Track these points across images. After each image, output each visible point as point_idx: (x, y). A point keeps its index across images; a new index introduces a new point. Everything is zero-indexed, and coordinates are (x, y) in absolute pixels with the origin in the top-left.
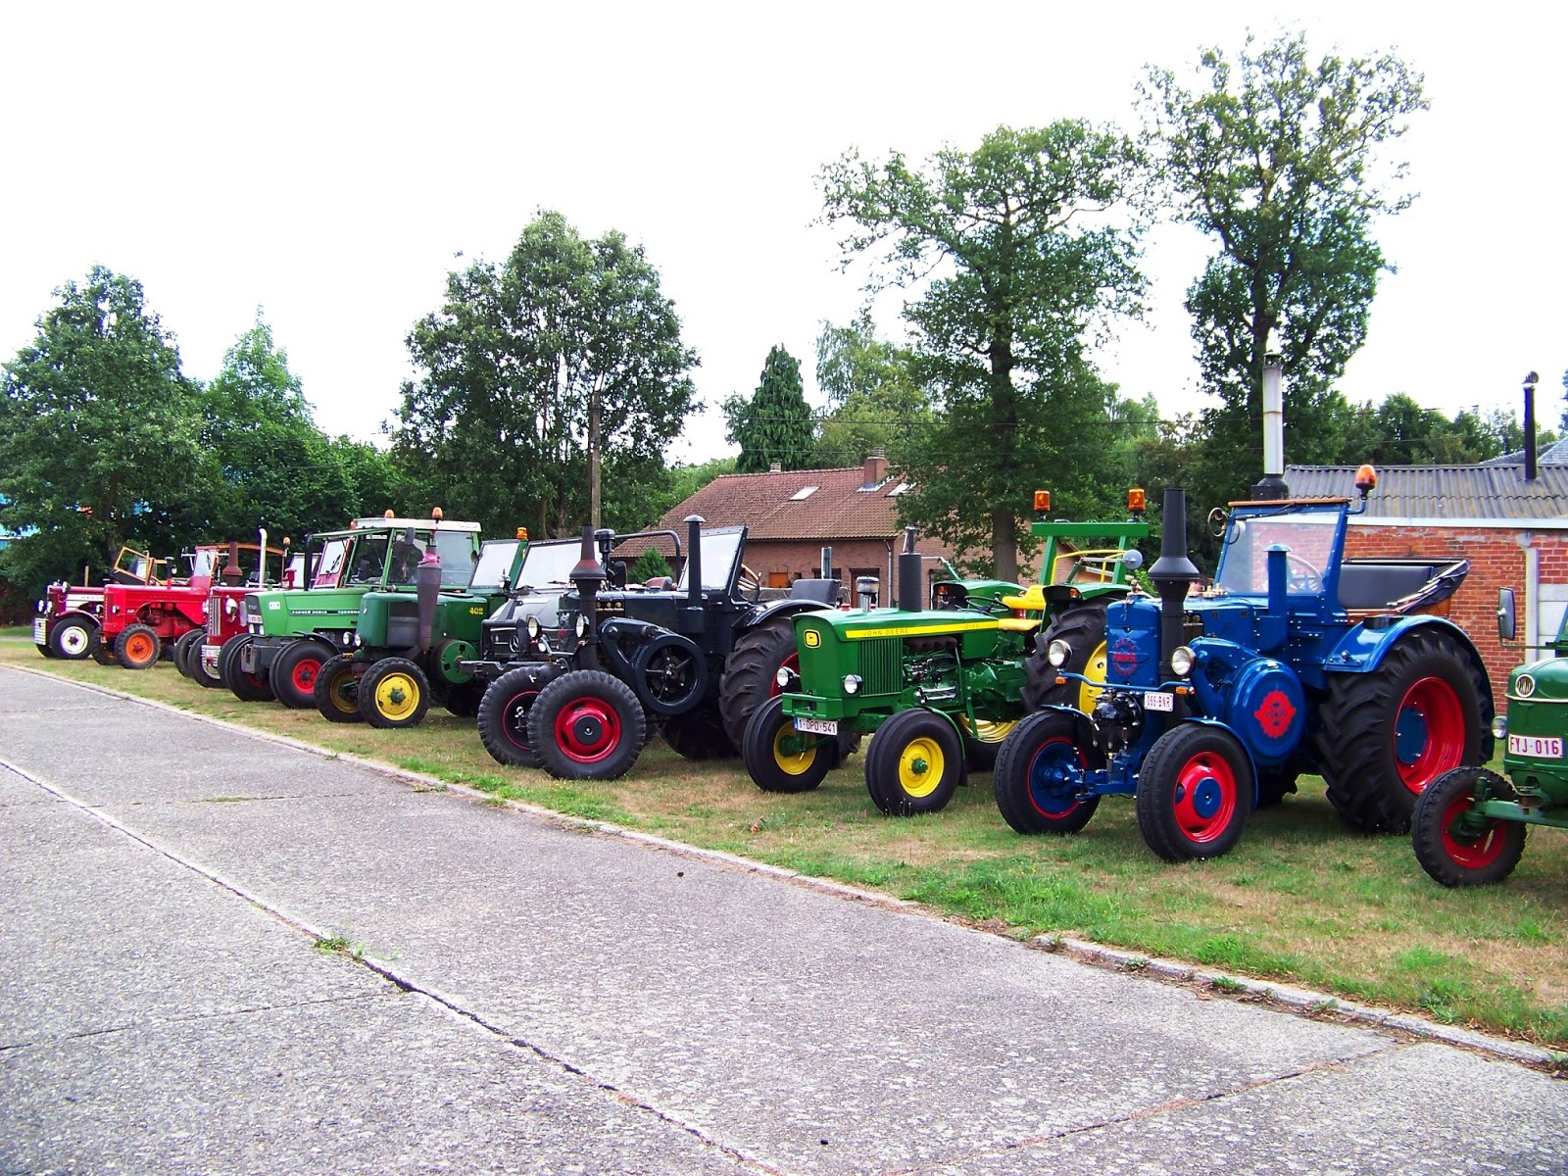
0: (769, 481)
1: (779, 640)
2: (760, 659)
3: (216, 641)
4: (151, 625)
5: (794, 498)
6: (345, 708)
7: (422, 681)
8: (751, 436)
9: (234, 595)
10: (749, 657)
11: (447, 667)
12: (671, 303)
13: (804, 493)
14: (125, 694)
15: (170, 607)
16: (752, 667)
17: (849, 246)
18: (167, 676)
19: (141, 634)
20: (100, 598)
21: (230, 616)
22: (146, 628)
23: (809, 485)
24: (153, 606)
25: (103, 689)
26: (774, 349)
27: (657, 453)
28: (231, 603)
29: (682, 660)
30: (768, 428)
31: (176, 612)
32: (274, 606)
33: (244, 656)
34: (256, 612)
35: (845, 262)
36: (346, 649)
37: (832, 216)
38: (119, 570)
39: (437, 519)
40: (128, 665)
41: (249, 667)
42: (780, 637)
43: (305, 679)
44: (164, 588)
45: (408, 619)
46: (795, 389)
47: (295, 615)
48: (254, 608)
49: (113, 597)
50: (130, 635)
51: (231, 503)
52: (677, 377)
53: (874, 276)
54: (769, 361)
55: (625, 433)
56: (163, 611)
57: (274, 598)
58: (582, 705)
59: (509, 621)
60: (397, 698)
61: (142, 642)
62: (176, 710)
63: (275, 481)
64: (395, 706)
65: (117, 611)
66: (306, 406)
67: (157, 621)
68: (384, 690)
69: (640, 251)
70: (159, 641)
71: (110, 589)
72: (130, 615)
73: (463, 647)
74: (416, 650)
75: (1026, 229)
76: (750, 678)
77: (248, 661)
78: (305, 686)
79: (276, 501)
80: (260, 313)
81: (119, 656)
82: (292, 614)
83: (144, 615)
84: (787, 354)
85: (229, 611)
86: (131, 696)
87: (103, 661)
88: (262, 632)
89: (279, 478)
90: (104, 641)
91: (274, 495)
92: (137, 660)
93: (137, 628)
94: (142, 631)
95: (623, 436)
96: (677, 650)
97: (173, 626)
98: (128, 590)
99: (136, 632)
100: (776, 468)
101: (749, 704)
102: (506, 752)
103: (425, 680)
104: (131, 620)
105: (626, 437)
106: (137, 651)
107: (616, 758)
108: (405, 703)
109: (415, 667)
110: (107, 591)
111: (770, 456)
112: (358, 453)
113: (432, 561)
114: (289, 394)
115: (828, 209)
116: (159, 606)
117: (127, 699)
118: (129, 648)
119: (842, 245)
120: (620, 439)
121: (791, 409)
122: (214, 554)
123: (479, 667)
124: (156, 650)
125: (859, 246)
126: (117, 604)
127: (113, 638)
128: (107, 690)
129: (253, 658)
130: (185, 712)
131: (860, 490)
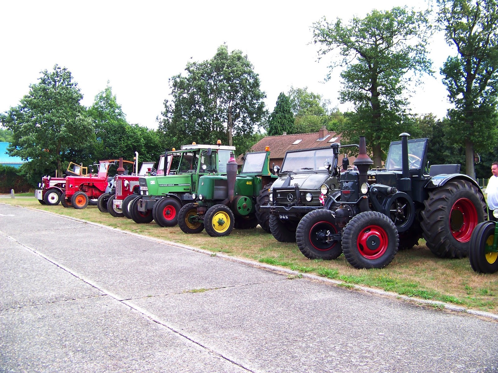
0: (283, 138)
1: (452, 194)
2: (445, 203)
3: (119, 198)
4: (85, 191)
5: (294, 144)
6: (191, 227)
7: (231, 215)
8: (273, 123)
9: (128, 179)
10: (441, 202)
11: (240, 208)
12: (258, 75)
13: (297, 142)
14: (84, 221)
15: (91, 184)
16: (442, 207)
17: (321, 52)
18: (94, 212)
19: (81, 195)
20: (64, 182)
21: (126, 187)
22: (83, 193)
23: (299, 139)
24: (85, 184)
25: (73, 218)
26: (281, 93)
27: (250, 128)
28: (126, 182)
29: (403, 205)
30: (280, 120)
31: (94, 187)
32: (153, 182)
33: (139, 205)
34: (145, 185)
35: (319, 58)
36: (194, 201)
37: (316, 42)
38: (69, 171)
39: (219, 145)
40: (76, 208)
41: (142, 209)
42: (452, 192)
43: (168, 214)
44: (89, 177)
45: (222, 187)
46: (288, 107)
47: (161, 186)
48: (144, 183)
49: (70, 181)
50: (77, 196)
51: (99, 148)
52: (258, 101)
53: (332, 62)
54: (279, 98)
55: (239, 121)
56: (89, 186)
57: (152, 179)
58: (369, 230)
59: (289, 187)
60: (221, 223)
61: (82, 199)
62: (111, 228)
63: (114, 140)
64: (220, 226)
65: (72, 187)
66: (123, 114)
67: (86, 190)
68: (216, 219)
69: (246, 57)
70: (88, 198)
71: (68, 178)
72: (77, 188)
73: (246, 199)
74: (227, 200)
75: (383, 46)
76: (441, 213)
77: (141, 206)
78: (168, 217)
79: (115, 147)
80: (108, 83)
81: (73, 204)
82: (160, 186)
83: (82, 188)
84: (285, 95)
85: (125, 185)
86: (87, 222)
87: (65, 206)
88: (147, 194)
89: (116, 139)
90: (66, 198)
91: (114, 145)
92: (80, 205)
93: (80, 193)
94: (81, 194)
95: (239, 122)
96: (401, 200)
97: (92, 192)
98: (75, 178)
99: (78, 195)
100: (285, 134)
101: (442, 226)
102: (312, 253)
103: (233, 215)
104: (77, 190)
105: (240, 122)
106: (80, 202)
107: (386, 256)
108: (224, 225)
109: (228, 209)
110: (67, 179)
111: (281, 130)
112: (143, 130)
113: (234, 161)
114: (117, 111)
115: (314, 39)
116: (87, 184)
117: (86, 223)
118: (77, 201)
119: (318, 52)
120: (238, 123)
121: (288, 114)
122: (107, 164)
123: (274, 209)
124: (87, 202)
125: (324, 53)
126: (71, 184)
127: (70, 197)
128: (74, 218)
129: (144, 205)
130: (115, 229)
131: (318, 140)
